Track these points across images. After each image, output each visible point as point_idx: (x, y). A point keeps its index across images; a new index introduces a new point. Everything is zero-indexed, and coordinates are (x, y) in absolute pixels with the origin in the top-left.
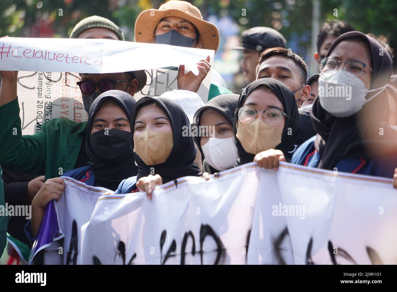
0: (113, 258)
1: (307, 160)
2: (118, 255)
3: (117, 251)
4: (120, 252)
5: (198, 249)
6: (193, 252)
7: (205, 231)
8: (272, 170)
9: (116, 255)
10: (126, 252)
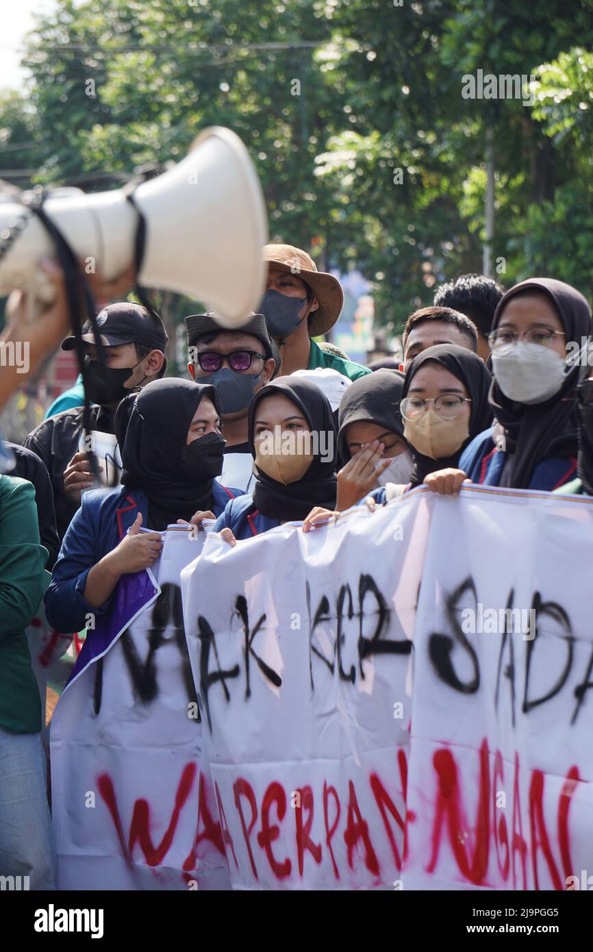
0: (229, 620)
1: (484, 466)
2: (236, 616)
3: (235, 609)
4: (238, 611)
5: (356, 610)
6: (351, 615)
7: (365, 583)
8: (451, 496)
9: (233, 615)
10: (249, 611)
